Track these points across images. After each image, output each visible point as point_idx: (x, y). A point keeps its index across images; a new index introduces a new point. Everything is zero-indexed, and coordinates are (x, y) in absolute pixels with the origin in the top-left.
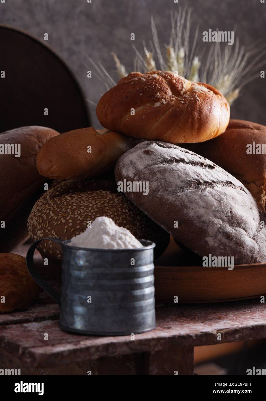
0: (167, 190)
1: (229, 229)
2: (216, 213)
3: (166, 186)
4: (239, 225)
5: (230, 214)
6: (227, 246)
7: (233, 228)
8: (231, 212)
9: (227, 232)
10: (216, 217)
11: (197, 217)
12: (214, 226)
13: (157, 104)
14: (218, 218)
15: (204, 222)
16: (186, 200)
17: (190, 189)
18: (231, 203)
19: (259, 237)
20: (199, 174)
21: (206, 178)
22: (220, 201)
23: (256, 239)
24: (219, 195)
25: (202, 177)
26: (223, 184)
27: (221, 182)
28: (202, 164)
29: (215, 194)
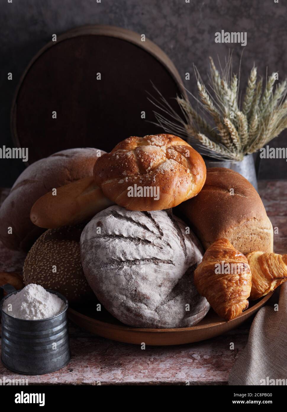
0: (95, 264)
1: (131, 304)
2: (123, 291)
3: (95, 260)
4: (141, 301)
5: (134, 293)
6: (128, 316)
7: (135, 304)
8: (135, 290)
9: (128, 306)
10: (121, 293)
11: (107, 291)
12: (118, 301)
13: (121, 181)
14: (123, 295)
15: (111, 297)
16: (104, 276)
17: (113, 266)
18: (139, 282)
19: (161, 309)
20: (125, 253)
21: (130, 256)
22: (129, 281)
23: (158, 311)
24: (131, 275)
25: (126, 255)
26: (148, 260)
27: (146, 259)
28: (139, 239)
29: (128, 274)
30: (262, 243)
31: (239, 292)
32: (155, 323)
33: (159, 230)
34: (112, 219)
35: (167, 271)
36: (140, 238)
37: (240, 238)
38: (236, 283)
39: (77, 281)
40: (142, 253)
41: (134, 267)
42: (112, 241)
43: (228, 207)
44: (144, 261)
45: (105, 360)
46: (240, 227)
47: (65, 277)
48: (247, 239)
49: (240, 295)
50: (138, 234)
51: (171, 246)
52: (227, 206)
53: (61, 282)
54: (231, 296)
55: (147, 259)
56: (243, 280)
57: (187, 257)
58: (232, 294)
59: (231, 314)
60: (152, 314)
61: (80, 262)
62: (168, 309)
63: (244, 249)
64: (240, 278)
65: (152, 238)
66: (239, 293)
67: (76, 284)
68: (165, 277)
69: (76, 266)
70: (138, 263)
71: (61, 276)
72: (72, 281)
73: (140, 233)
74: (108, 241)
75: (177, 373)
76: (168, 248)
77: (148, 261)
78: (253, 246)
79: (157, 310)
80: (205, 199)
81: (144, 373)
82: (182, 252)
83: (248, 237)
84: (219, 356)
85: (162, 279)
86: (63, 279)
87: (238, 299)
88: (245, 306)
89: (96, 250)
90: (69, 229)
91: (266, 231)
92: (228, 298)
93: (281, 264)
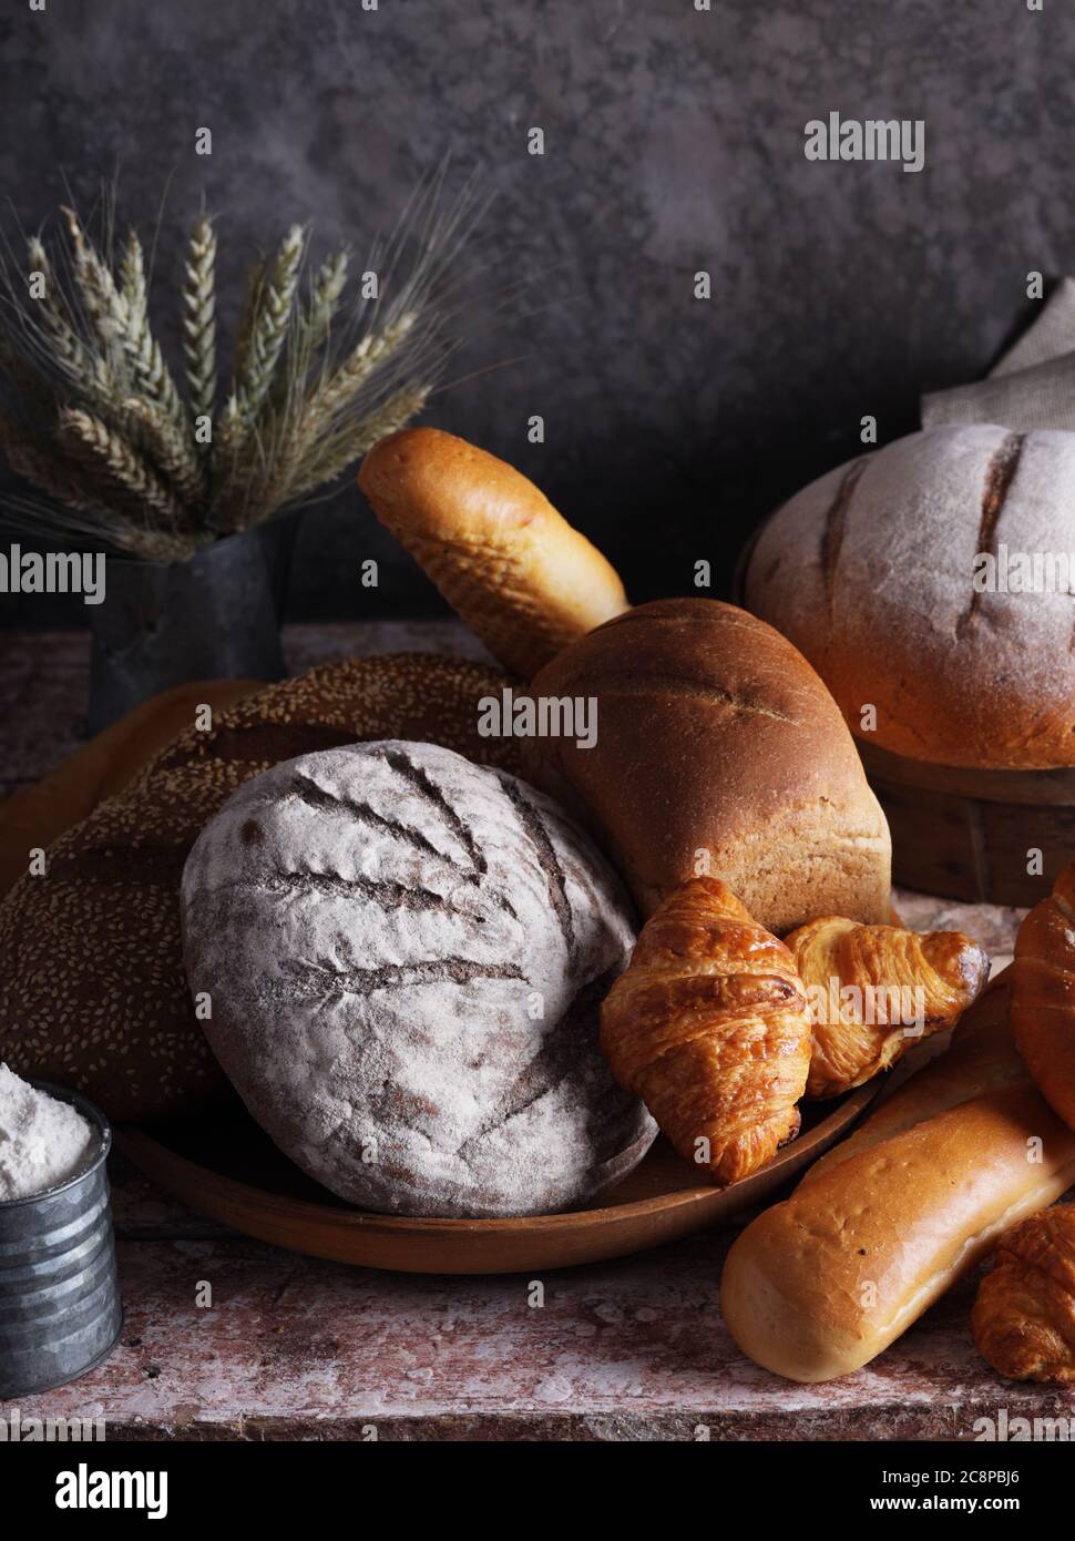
0: (237, 983)
1: (370, 1132)
2: (339, 1084)
3: (236, 969)
4: (405, 1121)
5: (380, 1091)
6: (360, 1175)
7: (385, 1131)
8: (386, 1083)
9: (359, 1141)
10: (334, 1095)
11: (283, 1086)
12: (323, 1122)
14: (342, 1100)
15: (297, 1106)
16: (271, 1029)
17: (302, 990)
18: (400, 1053)
19: (480, 1149)
20: (346, 943)
21: (366, 955)
22: (361, 1050)
23: (468, 1156)
24: (369, 1026)
25: (350, 952)
26: (432, 967)
27: (423, 963)
28: (399, 889)
29: (359, 1022)
30: (848, 886)
31: (764, 1082)
32: (460, 1201)
33: (472, 848)
34: (298, 814)
35: (502, 1007)
36: (401, 883)
37: (769, 872)
38: (755, 1051)
39: (171, 1039)
40: (409, 942)
41: (379, 994)
42: (299, 897)
43: (724, 758)
44: (416, 970)
45: (275, 1330)
46: (771, 834)
47: (126, 1026)
48: (793, 873)
49: (768, 1096)
50: (395, 870)
51: (515, 909)
52: (723, 755)
53: (112, 1047)
54: (736, 1098)
55: (428, 963)
56: (780, 1040)
57: (573, 948)
58: (741, 1090)
59: (736, 1163)
60: (445, 1166)
61: (179, 966)
62: (507, 1147)
63: (785, 908)
64: (769, 1032)
65: (444, 882)
66: (765, 1087)
67: (169, 1049)
68: (495, 1029)
69: (166, 985)
70: (393, 980)
71: (110, 1023)
72: (152, 1041)
73: (403, 865)
74: (285, 899)
75: (540, 1382)
76: (505, 917)
77: (429, 969)
78: (818, 897)
79: (465, 1151)
80: (641, 729)
81: (420, 1382)
82: (557, 931)
83: (800, 867)
84: (694, 1308)
85: (484, 1040)
86: (120, 1036)
87: (761, 1108)
88: (788, 1130)
89: (241, 933)
90: (139, 838)
91: (863, 843)
92: (726, 1106)
93: (918, 973)
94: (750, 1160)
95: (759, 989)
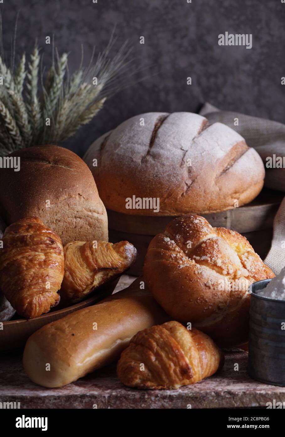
30: (91, 232)
31: (42, 276)
37: (59, 221)
38: (40, 264)
43: (44, 178)
46: (59, 205)
48: (69, 223)
49: (44, 281)
54: (31, 281)
56: (50, 262)
58: (33, 278)
63: (66, 238)
64: (46, 259)
66: (43, 278)
78: (79, 235)
83: (72, 221)
87: (41, 286)
88: (54, 301)
91: (96, 215)
92: (27, 284)
93: (109, 251)
94: (38, 308)
95: (41, 239)
